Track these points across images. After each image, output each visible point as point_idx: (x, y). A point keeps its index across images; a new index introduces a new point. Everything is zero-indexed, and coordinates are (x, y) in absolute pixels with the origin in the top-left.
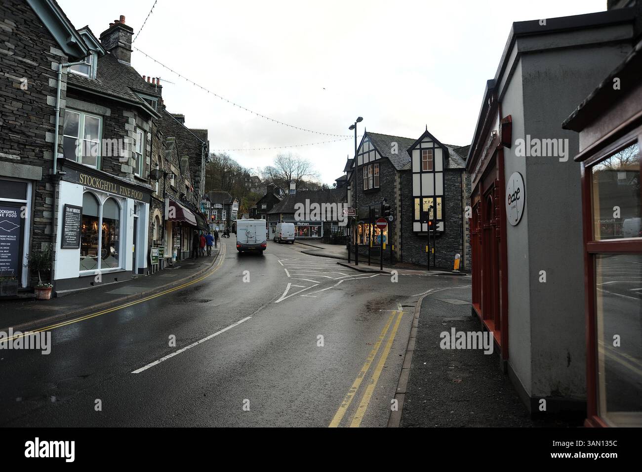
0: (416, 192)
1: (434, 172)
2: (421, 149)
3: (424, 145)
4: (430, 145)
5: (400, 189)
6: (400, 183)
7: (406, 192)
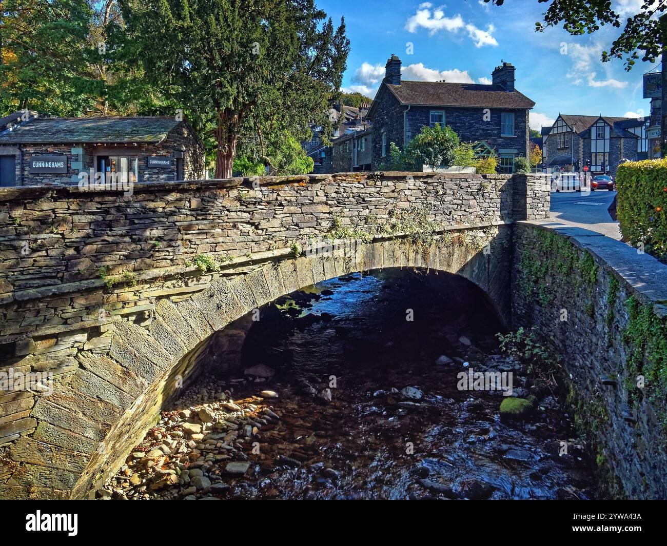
0: (593, 150)
1: (604, 139)
2: (597, 127)
3: (598, 125)
4: (603, 125)
5: (583, 148)
6: (583, 145)
7: (587, 150)
